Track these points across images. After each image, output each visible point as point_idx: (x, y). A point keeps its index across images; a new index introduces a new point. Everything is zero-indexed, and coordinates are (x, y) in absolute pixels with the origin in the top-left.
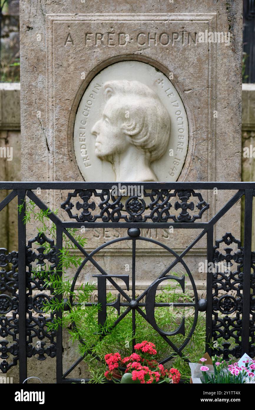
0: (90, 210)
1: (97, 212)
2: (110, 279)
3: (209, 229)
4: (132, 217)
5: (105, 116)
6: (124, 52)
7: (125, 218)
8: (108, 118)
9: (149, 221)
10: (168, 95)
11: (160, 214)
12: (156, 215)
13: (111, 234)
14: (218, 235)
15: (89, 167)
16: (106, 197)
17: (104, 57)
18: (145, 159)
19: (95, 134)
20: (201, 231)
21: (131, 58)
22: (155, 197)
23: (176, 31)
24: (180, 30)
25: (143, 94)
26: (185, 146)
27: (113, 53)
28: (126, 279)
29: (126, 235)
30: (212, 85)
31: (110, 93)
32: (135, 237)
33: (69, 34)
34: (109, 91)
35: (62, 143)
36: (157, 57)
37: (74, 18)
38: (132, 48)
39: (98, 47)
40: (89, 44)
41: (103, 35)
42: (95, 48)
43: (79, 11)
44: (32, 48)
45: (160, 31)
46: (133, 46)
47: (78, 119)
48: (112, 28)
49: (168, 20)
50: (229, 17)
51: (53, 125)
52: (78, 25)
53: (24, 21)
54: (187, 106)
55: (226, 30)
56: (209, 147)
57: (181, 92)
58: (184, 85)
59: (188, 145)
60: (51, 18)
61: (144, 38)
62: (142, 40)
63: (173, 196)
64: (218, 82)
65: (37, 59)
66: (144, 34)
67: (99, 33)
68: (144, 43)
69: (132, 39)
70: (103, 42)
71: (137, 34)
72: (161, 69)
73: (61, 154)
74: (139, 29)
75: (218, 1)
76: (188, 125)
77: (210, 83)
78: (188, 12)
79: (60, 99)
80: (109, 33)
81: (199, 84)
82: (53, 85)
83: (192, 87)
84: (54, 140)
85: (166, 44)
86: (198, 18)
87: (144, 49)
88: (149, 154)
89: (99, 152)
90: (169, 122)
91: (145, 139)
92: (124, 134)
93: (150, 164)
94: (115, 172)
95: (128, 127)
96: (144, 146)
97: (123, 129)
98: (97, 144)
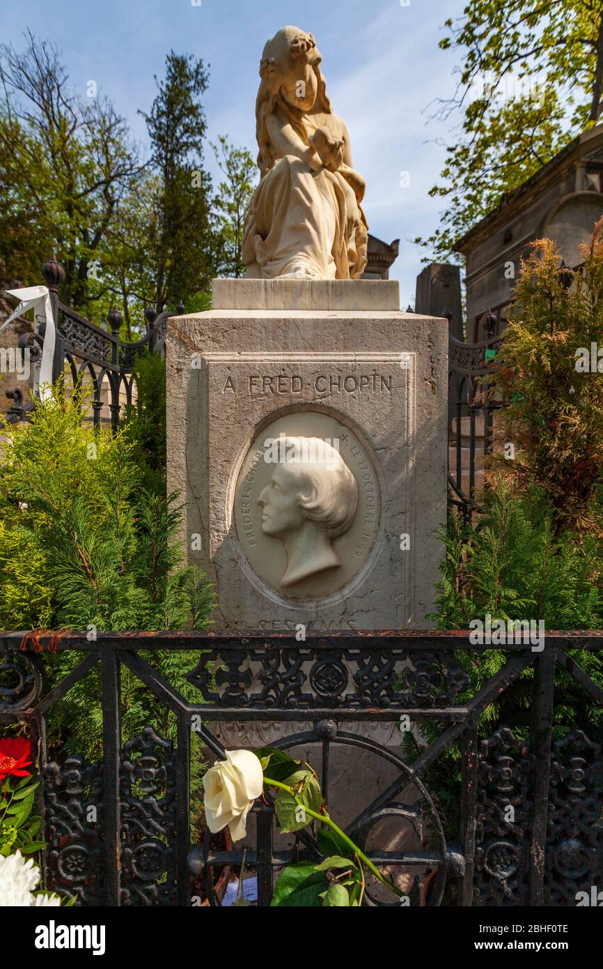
0: (242, 685)
1: (254, 689)
4: (323, 699)
5: (274, 483)
6: (300, 401)
7: (309, 699)
8: (278, 485)
10: (354, 455)
11: (376, 694)
15: (254, 544)
16: (272, 661)
17: (273, 407)
19: (261, 504)
23: (365, 374)
24: (370, 373)
26: (374, 518)
27: (285, 402)
33: (229, 377)
35: (218, 516)
36: (340, 407)
37: (235, 358)
38: (309, 395)
39: (266, 394)
40: (255, 391)
41: (271, 379)
42: (261, 395)
43: (241, 348)
44: (181, 396)
45: (344, 375)
46: (311, 393)
47: (239, 484)
48: (283, 370)
49: (355, 361)
50: (431, 357)
51: (208, 493)
52: (240, 367)
53: (171, 362)
54: (378, 469)
55: (427, 374)
56: (408, 521)
57: (371, 450)
58: (376, 442)
59: (380, 517)
60: (206, 358)
61: (324, 383)
62: (321, 386)
63: (402, 657)
64: (418, 439)
65: (188, 409)
66: (324, 378)
67: (267, 377)
68: (325, 390)
69: (309, 384)
70: (271, 389)
71: (316, 377)
72: (346, 421)
73: (218, 531)
74: (318, 372)
75: (417, 338)
76: (380, 492)
77: (408, 440)
78: (380, 351)
79: (216, 461)
80: (280, 376)
81: (394, 441)
82: (208, 442)
83: (385, 445)
84: (209, 513)
85: (353, 391)
86: (393, 358)
87: (324, 397)
88: (331, 531)
89: (266, 527)
90: (356, 489)
91: (327, 513)
92: (298, 507)
93: (332, 541)
94: (287, 553)
95: (304, 498)
96: (326, 522)
97: (298, 500)
98: (264, 517)
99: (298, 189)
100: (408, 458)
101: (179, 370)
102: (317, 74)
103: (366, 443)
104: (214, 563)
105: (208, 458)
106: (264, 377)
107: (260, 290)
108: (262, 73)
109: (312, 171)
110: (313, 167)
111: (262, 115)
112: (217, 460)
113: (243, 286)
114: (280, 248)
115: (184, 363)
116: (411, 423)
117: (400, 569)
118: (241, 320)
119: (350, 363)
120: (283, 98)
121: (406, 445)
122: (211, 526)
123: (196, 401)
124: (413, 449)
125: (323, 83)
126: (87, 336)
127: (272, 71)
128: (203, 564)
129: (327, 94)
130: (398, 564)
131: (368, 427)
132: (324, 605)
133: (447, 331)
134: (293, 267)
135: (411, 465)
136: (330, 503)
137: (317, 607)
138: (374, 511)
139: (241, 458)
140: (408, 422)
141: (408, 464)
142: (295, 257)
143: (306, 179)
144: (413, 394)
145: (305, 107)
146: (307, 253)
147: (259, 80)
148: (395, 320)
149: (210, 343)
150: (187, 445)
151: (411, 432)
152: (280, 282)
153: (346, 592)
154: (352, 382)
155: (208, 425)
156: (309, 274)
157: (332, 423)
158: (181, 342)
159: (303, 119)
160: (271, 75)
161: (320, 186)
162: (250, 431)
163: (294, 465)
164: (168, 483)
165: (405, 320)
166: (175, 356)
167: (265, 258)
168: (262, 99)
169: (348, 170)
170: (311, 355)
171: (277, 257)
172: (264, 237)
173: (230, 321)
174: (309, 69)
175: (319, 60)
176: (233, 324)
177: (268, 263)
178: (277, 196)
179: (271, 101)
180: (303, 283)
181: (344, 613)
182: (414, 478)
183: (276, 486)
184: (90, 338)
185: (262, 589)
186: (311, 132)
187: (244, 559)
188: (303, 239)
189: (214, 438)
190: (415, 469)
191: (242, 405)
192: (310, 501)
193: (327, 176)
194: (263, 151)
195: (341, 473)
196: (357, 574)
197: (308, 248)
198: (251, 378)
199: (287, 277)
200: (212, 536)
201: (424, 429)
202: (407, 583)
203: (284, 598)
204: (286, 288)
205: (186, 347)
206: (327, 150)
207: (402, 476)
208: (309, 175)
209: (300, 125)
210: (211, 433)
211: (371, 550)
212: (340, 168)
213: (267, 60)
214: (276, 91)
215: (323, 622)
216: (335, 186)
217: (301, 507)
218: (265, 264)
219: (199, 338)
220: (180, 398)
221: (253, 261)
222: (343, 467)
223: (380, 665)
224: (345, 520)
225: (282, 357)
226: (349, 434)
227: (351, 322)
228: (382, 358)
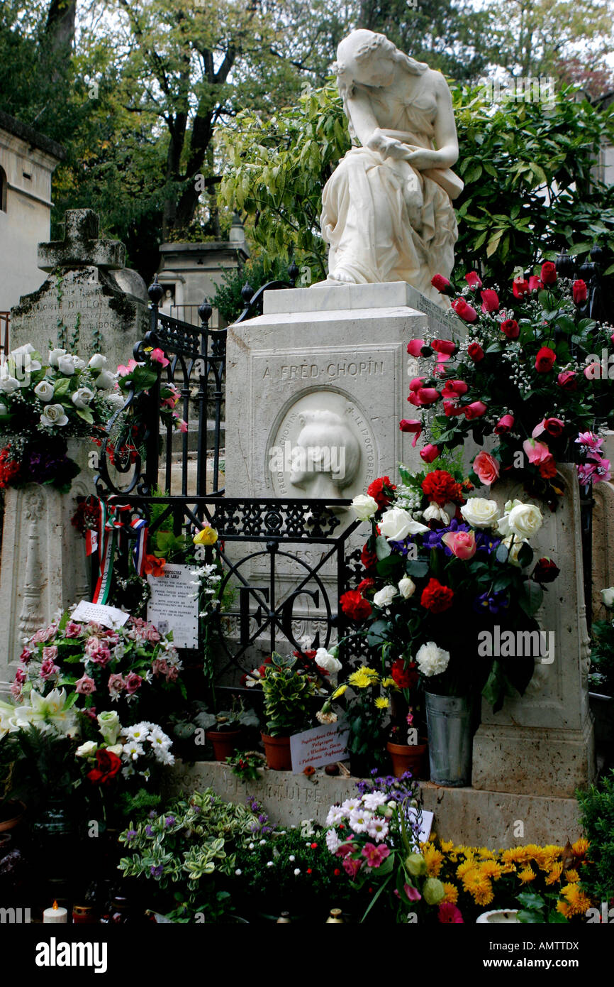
0: (234, 524)
1: (239, 526)
2: (252, 590)
3: (339, 544)
4: (270, 531)
6: (316, 383)
7: (264, 532)
9: (286, 536)
10: (358, 424)
11: (295, 529)
12: (291, 529)
13: (252, 547)
14: (348, 552)
16: (247, 512)
17: (298, 388)
20: (332, 546)
21: (326, 389)
22: (291, 513)
23: (363, 361)
24: (367, 360)
25: (333, 423)
27: (307, 384)
28: (265, 591)
29: (265, 550)
30: (399, 413)
31: (303, 423)
32: (273, 550)
33: (268, 368)
34: (302, 421)
36: (346, 387)
37: (272, 353)
40: (284, 377)
41: (297, 368)
42: (290, 380)
43: (276, 345)
46: (323, 377)
48: (305, 360)
49: (357, 351)
51: (252, 453)
52: (274, 360)
53: (229, 358)
54: (375, 434)
57: (369, 419)
58: (372, 413)
60: (253, 354)
61: (333, 370)
62: (331, 372)
63: (307, 511)
64: (404, 410)
65: (241, 392)
66: (334, 365)
67: (294, 366)
68: (333, 374)
69: (322, 371)
70: (296, 375)
71: (327, 365)
72: (351, 397)
73: (258, 482)
74: (328, 361)
75: (404, 331)
77: (396, 411)
78: (376, 343)
79: (258, 430)
80: (302, 365)
81: (386, 411)
83: (379, 414)
84: (253, 468)
85: (354, 374)
86: (384, 348)
87: (333, 379)
90: (357, 450)
101: (234, 364)
103: (366, 414)
105: (253, 428)
106: (291, 367)
109: (368, 170)
115: (239, 358)
116: (398, 397)
118: (278, 325)
121: (395, 414)
122: (255, 478)
123: (246, 386)
127: (342, 73)
131: (366, 401)
138: (373, 468)
140: (395, 397)
141: (395, 428)
144: (400, 375)
149: (256, 343)
150: (238, 419)
151: (398, 404)
154: (354, 368)
157: (341, 399)
158: (236, 343)
162: (282, 407)
166: (232, 353)
167: (335, 246)
170: (325, 349)
176: (273, 329)
179: (347, 90)
188: (354, 237)
191: (277, 387)
193: (381, 174)
198: (282, 367)
205: (241, 346)
207: (391, 439)
214: (350, 84)
219: (248, 340)
220: (235, 385)
223: (297, 515)
225: (305, 352)
226: (354, 407)
227: (353, 322)
228: (378, 348)
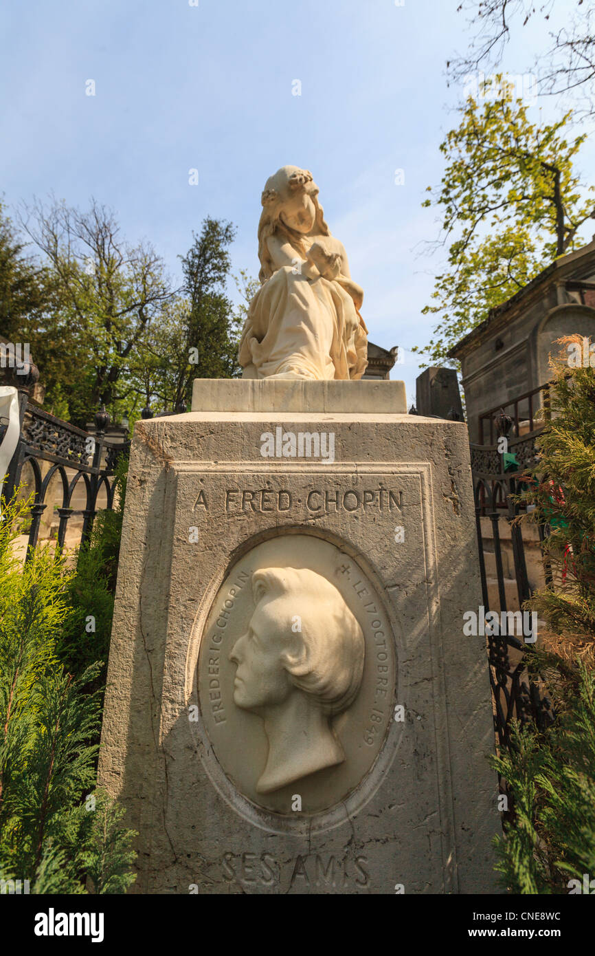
5: (252, 633)
6: (286, 521)
8: (256, 635)
10: (358, 593)
15: (222, 723)
17: (254, 529)
18: (323, 715)
19: (235, 662)
21: (298, 531)
23: (369, 488)
24: (376, 488)
26: (389, 685)
27: (269, 522)
30: (432, 578)
31: (263, 590)
33: (202, 491)
34: (260, 586)
35: (175, 679)
36: (339, 530)
37: (211, 468)
38: (300, 514)
39: (246, 513)
40: (232, 509)
41: (253, 494)
42: (240, 514)
43: (218, 456)
44: (142, 513)
45: (344, 489)
46: (302, 512)
47: (207, 631)
48: (268, 483)
49: (356, 472)
50: (450, 468)
51: (164, 644)
52: (215, 479)
53: (133, 472)
54: (391, 613)
55: (446, 489)
56: (436, 693)
57: (380, 589)
58: (386, 577)
59: (396, 684)
60: (176, 468)
61: (317, 500)
62: (315, 504)
64: (441, 572)
65: (149, 530)
66: (319, 493)
67: (248, 491)
68: (319, 507)
69: (299, 501)
70: (253, 505)
71: (308, 493)
72: (346, 548)
73: (172, 701)
74: (310, 486)
75: (431, 445)
76: (395, 646)
77: (428, 575)
78: (387, 461)
79: (177, 600)
80: (264, 491)
81: (410, 575)
82: (169, 574)
83: (400, 580)
84: (162, 673)
85: (354, 509)
86: (402, 469)
87: (319, 517)
88: (328, 707)
89: (241, 697)
90: (362, 643)
91: (322, 682)
92: (283, 671)
93: (330, 721)
94: (267, 736)
95: (290, 659)
96: (321, 695)
97: (282, 660)
98: (237, 681)
99: (295, 295)
100: (430, 599)
101: (142, 482)
102: (315, 202)
103: (374, 578)
104: (164, 752)
105: (168, 595)
106: (244, 492)
107: (247, 390)
108: (263, 202)
109: (309, 280)
110: (311, 277)
111: (264, 235)
112: (179, 597)
113: (228, 386)
114: (276, 349)
115: (149, 473)
116: (430, 552)
117: (429, 769)
118: (221, 424)
119: (351, 475)
120: (283, 223)
121: (427, 580)
122: (165, 694)
123: (159, 521)
124: (436, 586)
125: (321, 211)
126: (62, 438)
127: (272, 200)
128: (149, 753)
129: (325, 220)
130: (427, 760)
131: (375, 556)
132: (320, 827)
133: (467, 437)
134: (286, 368)
135: (434, 608)
136: (327, 666)
137: (309, 830)
138: (387, 673)
139: (211, 595)
140: (426, 550)
141: (430, 606)
142: (290, 357)
143: (303, 287)
144: (430, 512)
145: (304, 229)
146: (302, 354)
147: (262, 208)
148: (402, 424)
149: (182, 450)
150: (142, 577)
151: (431, 563)
152: (269, 382)
153: (352, 804)
154: (353, 499)
155: (172, 550)
156: (303, 374)
157: (330, 550)
158: (148, 449)
159: (302, 240)
160: (272, 203)
161: (317, 293)
162: (224, 560)
163: (278, 610)
164: (113, 628)
165: (415, 425)
166: (139, 465)
167: (262, 359)
168: (264, 223)
169: (345, 279)
170: (302, 465)
171: (273, 358)
172: (260, 340)
173: (207, 424)
174: (307, 199)
175: (316, 192)
176: (212, 429)
177: (264, 364)
178: (273, 303)
179: (271, 225)
180: (295, 384)
181: (350, 843)
182: (440, 627)
183: (254, 638)
184: (65, 439)
185: (229, 797)
186: (308, 249)
187: (207, 745)
188: (299, 341)
189: (178, 568)
190: (441, 613)
191: (215, 526)
192: (299, 664)
193: (324, 284)
194: (264, 267)
195: (341, 621)
196: (368, 773)
197: (304, 349)
198: (228, 492)
199: (280, 377)
200: (164, 709)
201: (448, 560)
202: (442, 794)
203: (261, 812)
204: (276, 388)
205: (153, 454)
206: (323, 261)
207: (422, 624)
208: (306, 283)
209: (300, 245)
210: (174, 561)
211: (386, 734)
212: (337, 278)
213: (268, 191)
214: (276, 217)
215: (318, 857)
216: (332, 293)
217: (286, 672)
218: (261, 366)
219: (169, 444)
220: (141, 516)
221: (249, 363)
222: (344, 611)
224: (348, 690)
225: (267, 468)
226: (351, 564)
227: (350, 427)
228: (390, 469)
